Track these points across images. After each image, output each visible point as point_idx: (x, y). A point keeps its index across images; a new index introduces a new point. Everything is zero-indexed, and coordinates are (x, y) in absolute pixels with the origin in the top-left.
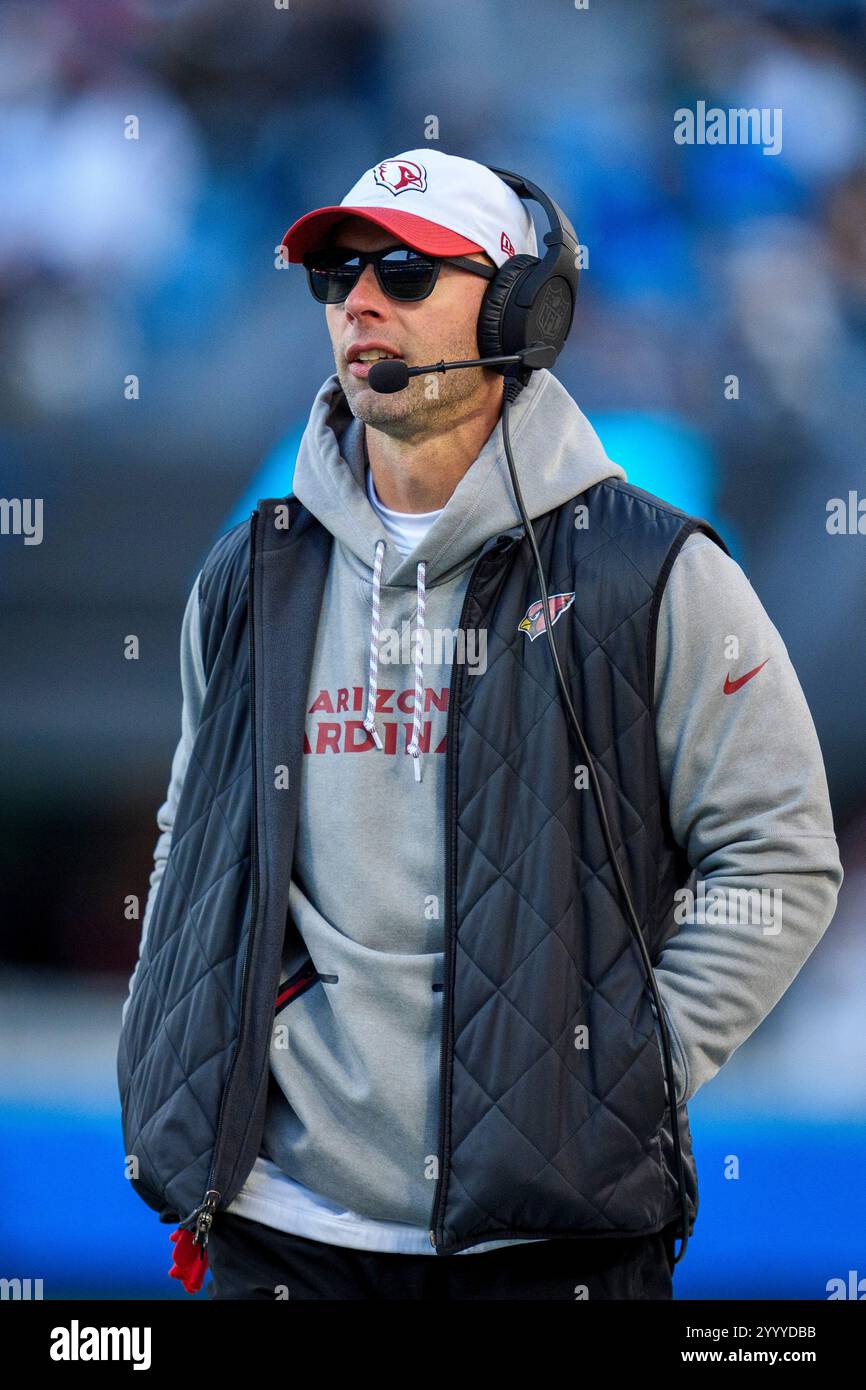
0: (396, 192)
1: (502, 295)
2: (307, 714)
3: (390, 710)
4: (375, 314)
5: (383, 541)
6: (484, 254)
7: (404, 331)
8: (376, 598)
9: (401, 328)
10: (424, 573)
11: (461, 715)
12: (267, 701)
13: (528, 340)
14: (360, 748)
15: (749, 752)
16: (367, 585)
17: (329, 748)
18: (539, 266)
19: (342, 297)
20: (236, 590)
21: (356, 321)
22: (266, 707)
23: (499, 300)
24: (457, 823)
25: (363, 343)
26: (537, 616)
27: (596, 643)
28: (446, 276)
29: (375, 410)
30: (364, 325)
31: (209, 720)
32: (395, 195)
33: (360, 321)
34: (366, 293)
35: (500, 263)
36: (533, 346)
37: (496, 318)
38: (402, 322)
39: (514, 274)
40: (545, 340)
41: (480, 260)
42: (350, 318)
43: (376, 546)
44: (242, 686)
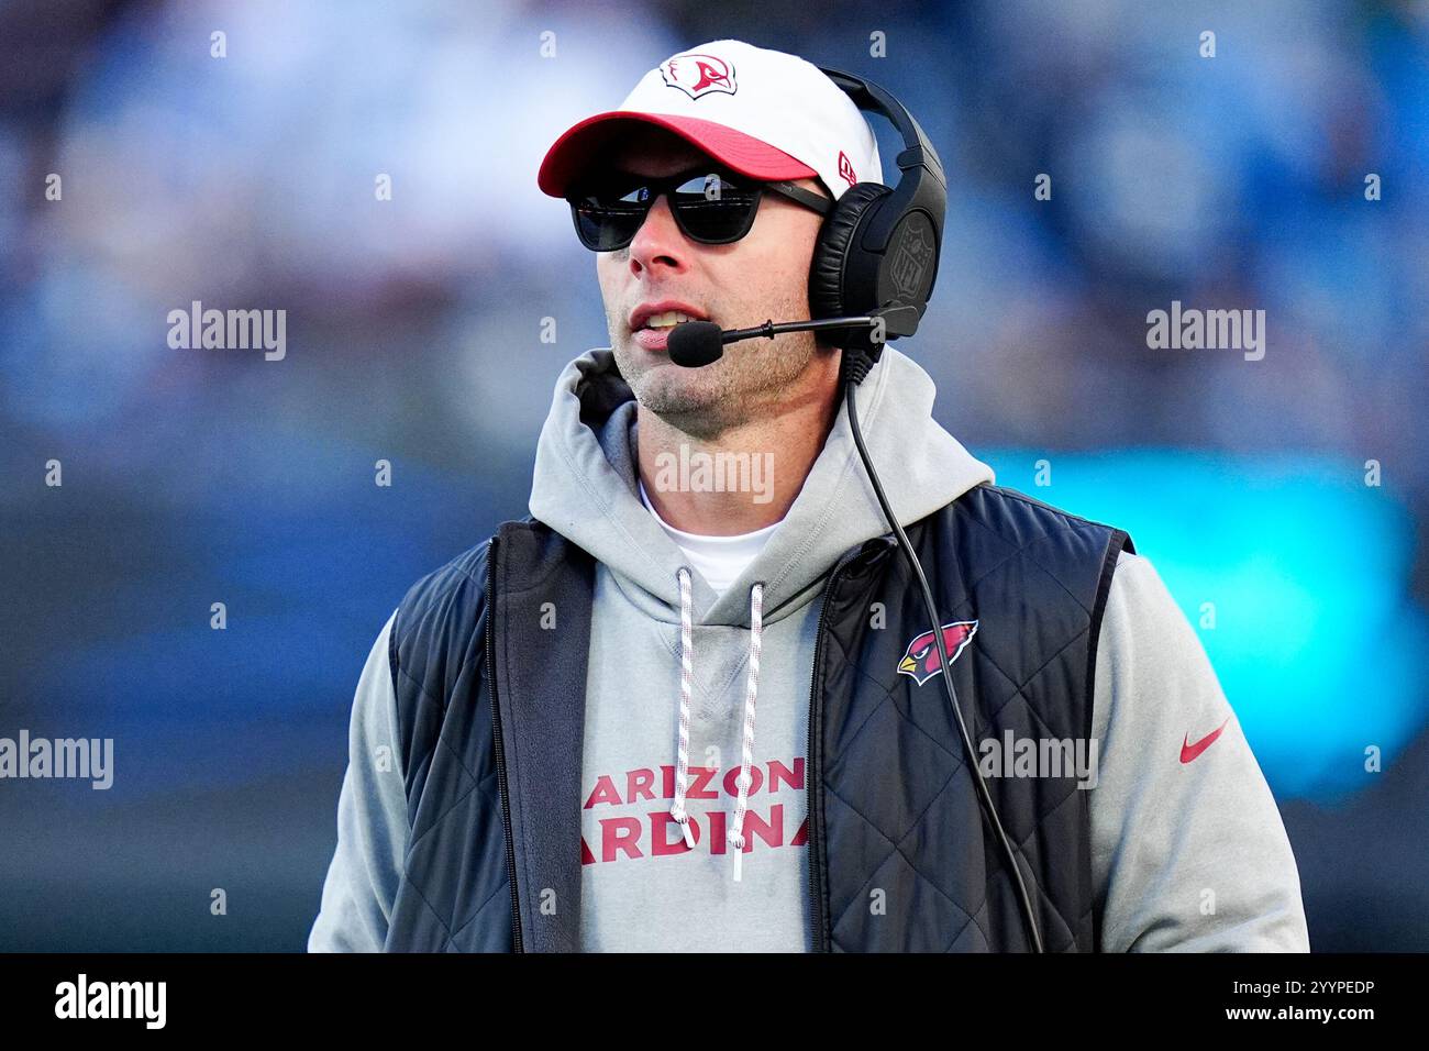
0: (695, 94)
1: (843, 237)
2: (583, 811)
3: (714, 795)
4: (671, 262)
5: (687, 570)
6: (817, 180)
7: (710, 283)
8: (687, 641)
9: (707, 281)
10: (760, 600)
11: (826, 788)
12: (526, 797)
13: (881, 298)
14: (672, 850)
15: (1216, 842)
16: (671, 628)
17: (620, 853)
18: (891, 198)
19: (623, 241)
20: (457, 658)
21: (644, 273)
22: (524, 804)
23: (840, 244)
24: (830, 937)
25: (655, 301)
26: (925, 652)
27: (1015, 689)
28: (766, 208)
29: (671, 394)
30: (655, 277)
31: (430, 834)
32: (695, 99)
33: (650, 271)
34: (658, 233)
35: (838, 195)
36: (887, 305)
37: (834, 266)
38: (707, 272)
39: (857, 208)
40: (900, 299)
41: (812, 188)
42: (637, 267)
43: (678, 575)
44: (478, 784)
